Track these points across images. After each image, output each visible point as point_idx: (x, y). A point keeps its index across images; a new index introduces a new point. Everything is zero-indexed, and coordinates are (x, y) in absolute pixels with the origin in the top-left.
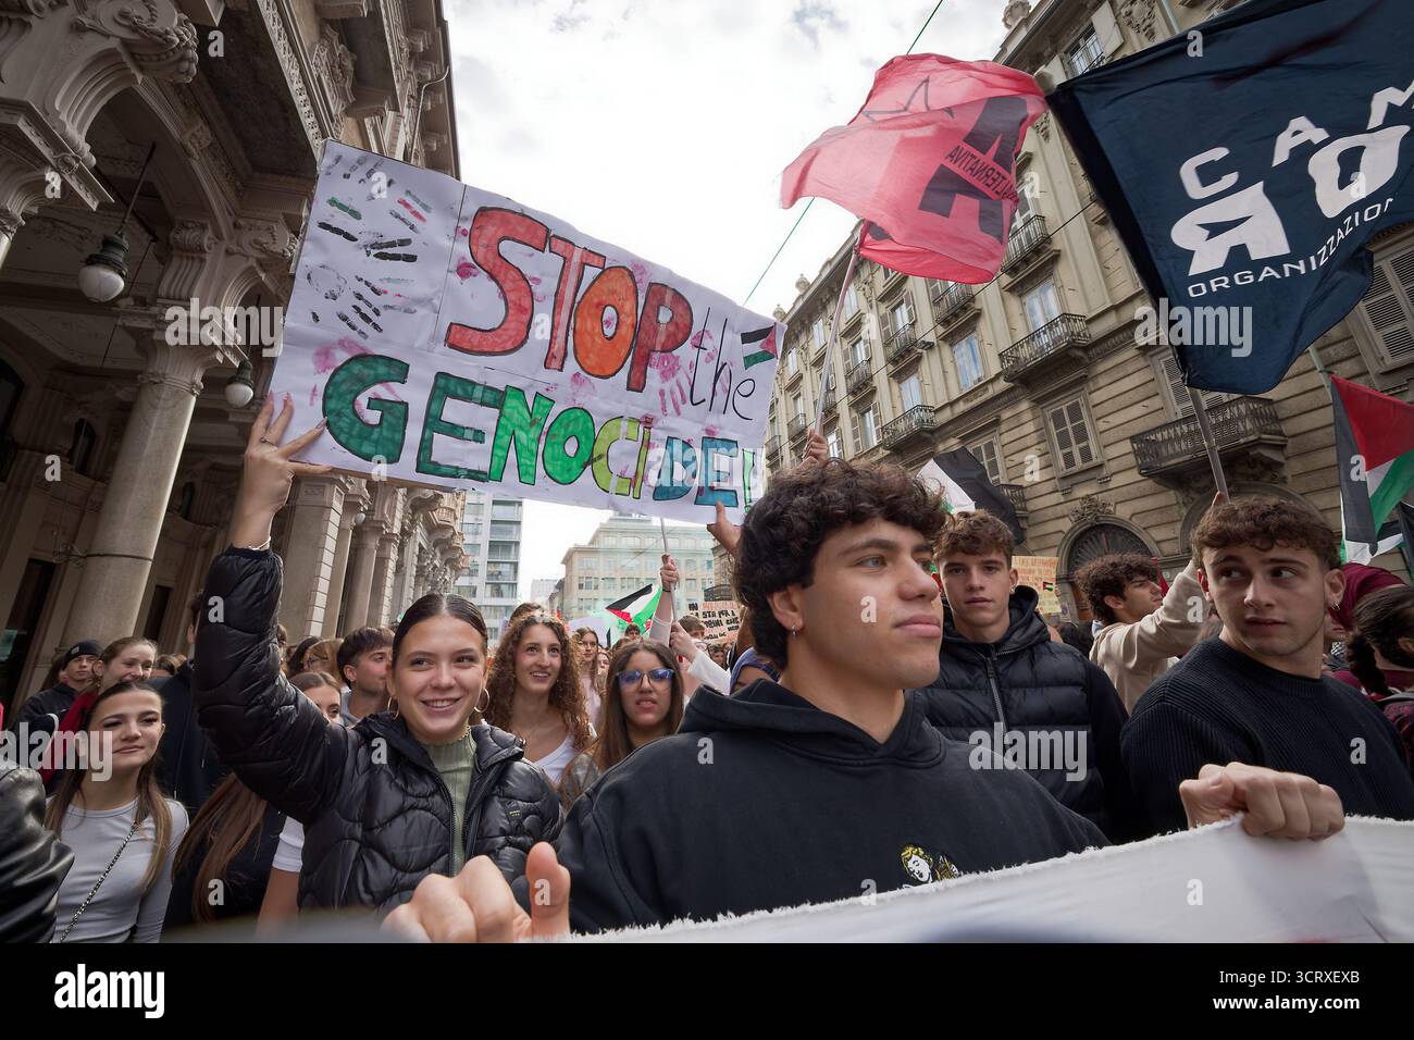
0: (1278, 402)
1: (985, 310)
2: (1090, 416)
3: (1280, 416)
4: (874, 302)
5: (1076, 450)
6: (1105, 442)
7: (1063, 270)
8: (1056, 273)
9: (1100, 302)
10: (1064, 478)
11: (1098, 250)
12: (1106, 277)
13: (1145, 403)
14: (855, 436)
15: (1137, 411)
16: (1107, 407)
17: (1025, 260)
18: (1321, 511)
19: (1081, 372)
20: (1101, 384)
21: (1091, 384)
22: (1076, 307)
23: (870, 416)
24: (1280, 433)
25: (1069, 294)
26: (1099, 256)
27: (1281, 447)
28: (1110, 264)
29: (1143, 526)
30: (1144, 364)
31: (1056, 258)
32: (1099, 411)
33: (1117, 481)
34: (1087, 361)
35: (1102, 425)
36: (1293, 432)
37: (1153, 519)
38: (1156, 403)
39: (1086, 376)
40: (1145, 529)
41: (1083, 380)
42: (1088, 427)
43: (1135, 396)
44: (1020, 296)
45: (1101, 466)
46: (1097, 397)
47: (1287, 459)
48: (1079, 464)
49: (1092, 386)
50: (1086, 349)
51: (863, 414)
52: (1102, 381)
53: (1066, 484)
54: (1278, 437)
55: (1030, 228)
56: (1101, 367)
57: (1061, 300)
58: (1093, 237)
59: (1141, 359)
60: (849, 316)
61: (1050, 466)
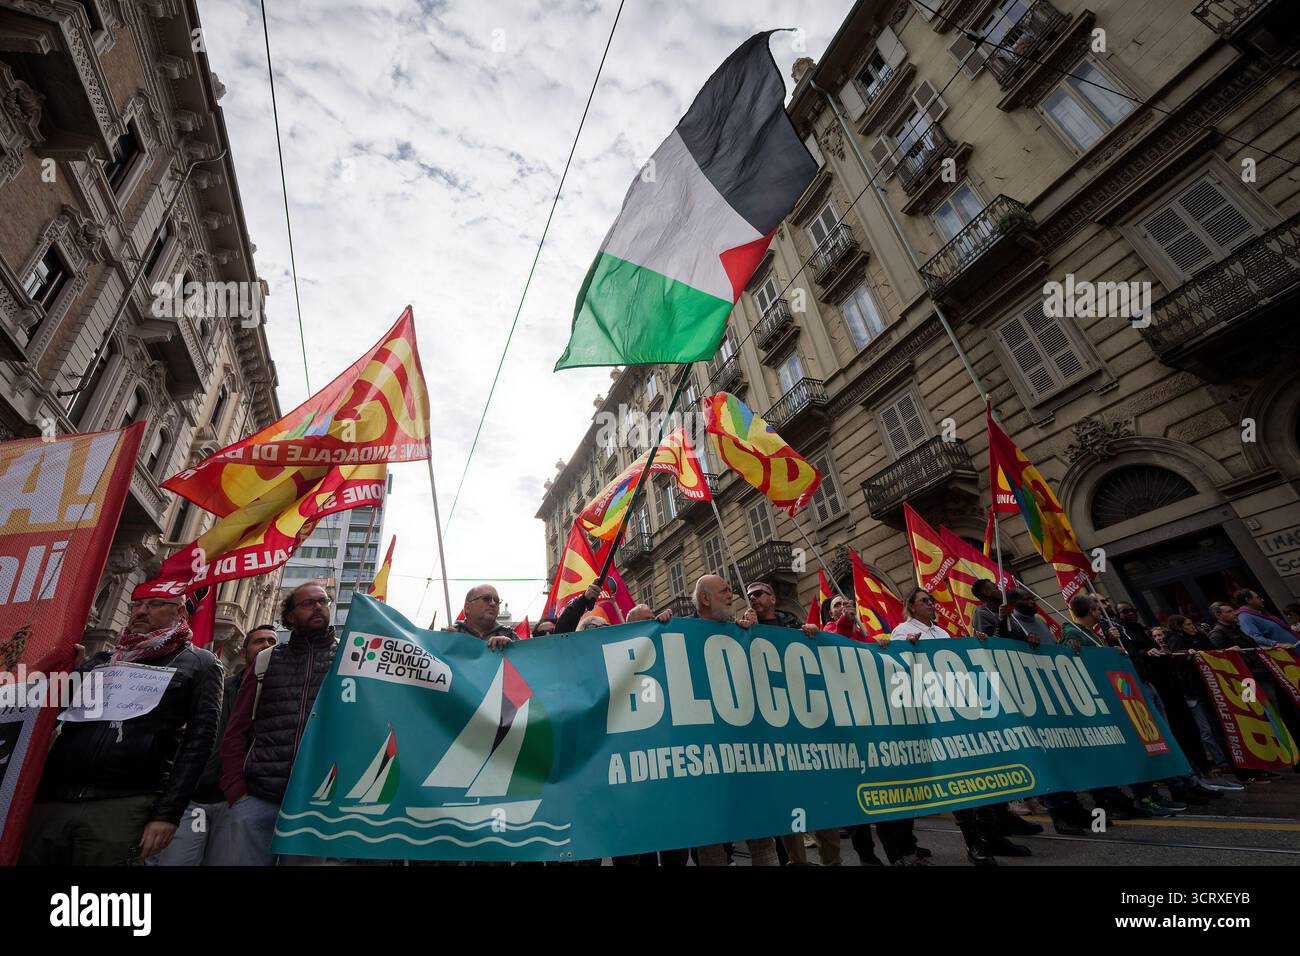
0: (967, 440)
1: (750, 383)
2: (835, 469)
3: (970, 454)
4: (669, 384)
5: (827, 503)
6: (848, 493)
7: (804, 344)
8: (799, 346)
9: (832, 368)
10: (821, 530)
11: (826, 324)
12: (834, 346)
13: (873, 453)
14: (659, 510)
15: (867, 461)
16: (847, 460)
17: (776, 337)
18: (1013, 537)
19: (823, 430)
20: (841, 439)
21: (832, 439)
22: (816, 374)
23: (670, 490)
24: (972, 468)
25: (810, 362)
26: (827, 329)
27: (974, 481)
28: (836, 335)
29: (885, 569)
30: (868, 418)
31: (797, 334)
32: (841, 464)
33: (861, 528)
34: (827, 419)
35: (844, 477)
36: (982, 467)
37: (892, 561)
38: (880, 452)
39: (828, 434)
40: (886, 572)
41: (826, 437)
42: (834, 480)
43: (866, 447)
44: (775, 368)
45: (847, 515)
46: (838, 452)
47: (981, 491)
48: (831, 517)
49: (833, 442)
50: (825, 408)
51: (665, 488)
52: (840, 436)
53: (823, 536)
54: (970, 472)
55: (777, 310)
56: (838, 424)
57: (805, 368)
58: (822, 313)
59: (866, 414)
60: (651, 399)
61: (809, 520)
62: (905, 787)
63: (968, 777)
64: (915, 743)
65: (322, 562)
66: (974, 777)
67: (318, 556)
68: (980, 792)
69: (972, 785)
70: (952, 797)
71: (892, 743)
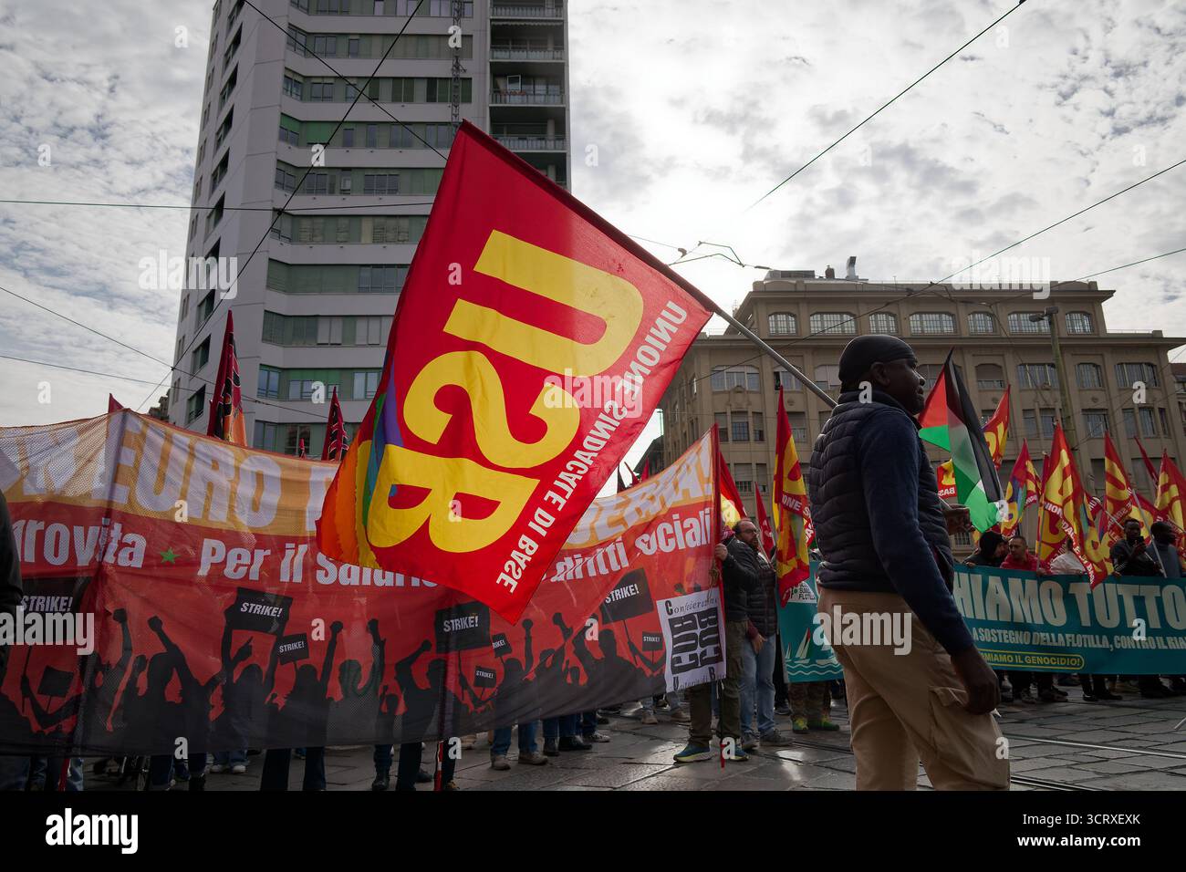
62: (994, 653)
63: (1039, 656)
64: (1005, 632)
65: (440, 112)
66: (1043, 656)
67: (431, 98)
68: (1044, 665)
69: (1040, 660)
70: (1025, 663)
71: (986, 630)
